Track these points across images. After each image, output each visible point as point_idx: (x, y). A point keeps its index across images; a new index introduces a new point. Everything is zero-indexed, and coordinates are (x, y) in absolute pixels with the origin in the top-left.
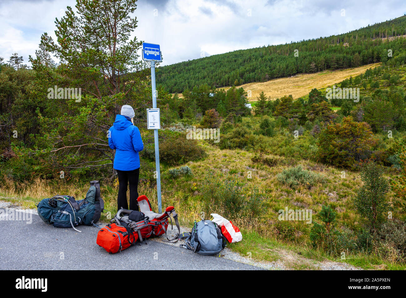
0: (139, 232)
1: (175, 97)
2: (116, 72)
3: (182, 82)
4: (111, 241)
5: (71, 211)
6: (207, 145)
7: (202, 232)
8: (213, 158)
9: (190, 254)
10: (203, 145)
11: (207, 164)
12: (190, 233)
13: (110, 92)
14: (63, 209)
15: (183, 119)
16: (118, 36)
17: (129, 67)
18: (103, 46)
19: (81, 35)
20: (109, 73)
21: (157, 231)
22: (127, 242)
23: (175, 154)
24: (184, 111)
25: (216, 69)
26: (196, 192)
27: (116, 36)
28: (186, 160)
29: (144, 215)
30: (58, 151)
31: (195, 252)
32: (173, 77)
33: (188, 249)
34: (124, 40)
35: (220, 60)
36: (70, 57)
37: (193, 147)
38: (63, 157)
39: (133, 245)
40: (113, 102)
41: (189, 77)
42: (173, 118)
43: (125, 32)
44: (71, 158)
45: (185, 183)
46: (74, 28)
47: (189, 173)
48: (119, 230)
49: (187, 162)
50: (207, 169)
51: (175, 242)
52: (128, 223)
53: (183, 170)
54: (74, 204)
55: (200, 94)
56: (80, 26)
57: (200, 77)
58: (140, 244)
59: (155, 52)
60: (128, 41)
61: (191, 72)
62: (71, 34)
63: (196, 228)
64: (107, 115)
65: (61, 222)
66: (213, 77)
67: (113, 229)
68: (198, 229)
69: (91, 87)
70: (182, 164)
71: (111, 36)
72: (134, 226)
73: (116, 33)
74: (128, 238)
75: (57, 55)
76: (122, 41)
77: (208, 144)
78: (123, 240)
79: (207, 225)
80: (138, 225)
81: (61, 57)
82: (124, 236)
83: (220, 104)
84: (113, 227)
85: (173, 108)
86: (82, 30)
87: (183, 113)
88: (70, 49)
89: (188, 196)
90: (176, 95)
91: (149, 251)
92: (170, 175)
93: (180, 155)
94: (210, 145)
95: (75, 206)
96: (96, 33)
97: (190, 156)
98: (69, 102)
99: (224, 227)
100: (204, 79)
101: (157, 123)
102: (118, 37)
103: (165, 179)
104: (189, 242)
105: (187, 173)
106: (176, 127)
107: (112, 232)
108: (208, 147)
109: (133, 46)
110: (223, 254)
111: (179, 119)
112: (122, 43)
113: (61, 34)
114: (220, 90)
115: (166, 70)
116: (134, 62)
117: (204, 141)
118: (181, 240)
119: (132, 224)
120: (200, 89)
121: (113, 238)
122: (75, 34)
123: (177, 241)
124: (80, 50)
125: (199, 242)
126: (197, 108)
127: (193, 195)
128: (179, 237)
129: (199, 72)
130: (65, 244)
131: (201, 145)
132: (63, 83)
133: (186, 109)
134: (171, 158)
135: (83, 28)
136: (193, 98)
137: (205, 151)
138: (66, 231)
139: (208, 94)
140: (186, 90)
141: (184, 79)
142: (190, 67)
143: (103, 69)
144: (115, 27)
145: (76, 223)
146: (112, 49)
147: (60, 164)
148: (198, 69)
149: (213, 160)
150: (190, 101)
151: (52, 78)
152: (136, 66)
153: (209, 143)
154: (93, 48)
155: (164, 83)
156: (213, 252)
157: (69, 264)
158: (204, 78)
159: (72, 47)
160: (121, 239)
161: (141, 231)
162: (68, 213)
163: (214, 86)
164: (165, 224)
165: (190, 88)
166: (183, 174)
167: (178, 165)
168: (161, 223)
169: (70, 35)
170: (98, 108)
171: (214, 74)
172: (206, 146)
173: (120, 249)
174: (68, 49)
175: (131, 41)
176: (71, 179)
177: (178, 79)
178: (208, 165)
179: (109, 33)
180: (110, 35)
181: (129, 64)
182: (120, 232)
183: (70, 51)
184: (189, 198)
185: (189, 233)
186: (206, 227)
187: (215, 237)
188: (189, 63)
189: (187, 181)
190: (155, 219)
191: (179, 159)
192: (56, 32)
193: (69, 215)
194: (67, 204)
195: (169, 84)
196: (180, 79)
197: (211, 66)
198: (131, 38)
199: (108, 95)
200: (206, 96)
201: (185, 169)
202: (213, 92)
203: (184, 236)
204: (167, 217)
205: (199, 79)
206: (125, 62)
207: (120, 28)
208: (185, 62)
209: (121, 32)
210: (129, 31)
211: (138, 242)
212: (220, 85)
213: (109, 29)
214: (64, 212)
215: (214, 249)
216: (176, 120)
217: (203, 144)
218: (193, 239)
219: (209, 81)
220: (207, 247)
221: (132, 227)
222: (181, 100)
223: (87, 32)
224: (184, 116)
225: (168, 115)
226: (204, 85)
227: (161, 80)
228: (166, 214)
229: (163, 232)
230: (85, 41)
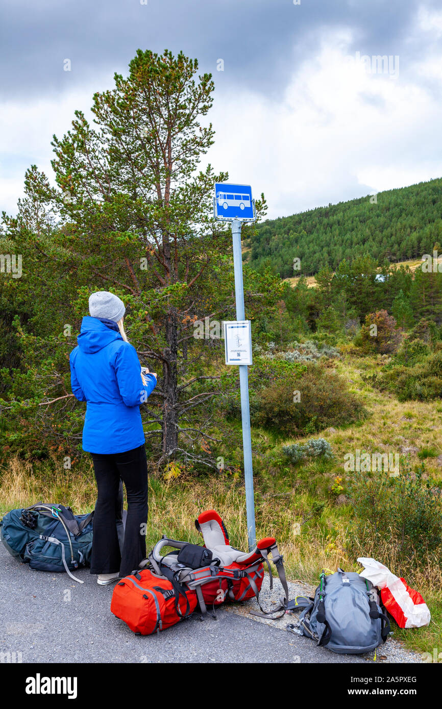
0: (200, 593)
1: (298, 285)
2: (170, 238)
3: (315, 253)
4: (138, 609)
5: (66, 538)
6: (369, 390)
7: (335, 600)
8: (382, 421)
9: (309, 648)
10: (359, 392)
11: (367, 434)
12: (311, 599)
13: (158, 280)
14: (49, 533)
15: (317, 334)
16: (174, 164)
17: (197, 227)
18: (145, 187)
19: (102, 167)
20: (157, 241)
21: (238, 591)
22: (173, 612)
23: (298, 410)
24: (318, 316)
25: (391, 221)
26: (342, 498)
27: (170, 163)
28: (320, 424)
29: (210, 554)
30: (54, 403)
31: (321, 644)
32: (297, 242)
33: (304, 635)
34: (186, 172)
35: (399, 201)
36: (80, 211)
37: (337, 397)
38: (63, 417)
39: (184, 620)
40: (163, 303)
41: (330, 240)
42: (294, 330)
43: (188, 155)
44: (78, 419)
45: (316, 477)
46: (88, 152)
47: (326, 455)
48: (156, 584)
49: (323, 429)
50: (368, 446)
51: (278, 619)
52: (176, 570)
53: (313, 447)
54: (70, 523)
55: (354, 277)
56: (100, 149)
57: (355, 240)
58: (202, 618)
59: (242, 201)
60: (195, 174)
61: (335, 230)
62: (82, 166)
63: (322, 590)
64: (151, 329)
65: (45, 560)
66: (385, 239)
67: (143, 582)
68: (327, 592)
69: (121, 272)
70: (312, 433)
71: (161, 166)
72: (188, 578)
73: (170, 159)
74: (176, 603)
75: (55, 209)
76: (182, 174)
77: (371, 389)
78: (164, 609)
79: (348, 585)
80: (197, 576)
81: (62, 211)
82: (167, 600)
83: (399, 299)
84: (144, 578)
85: (294, 308)
86: (103, 156)
87: (317, 320)
88: (79, 195)
89: (322, 507)
90: (301, 281)
91: (220, 635)
92: (286, 457)
93: (307, 414)
94: (375, 390)
95: (73, 527)
96: (131, 160)
97: (329, 417)
98: (77, 303)
99: (387, 590)
100: (364, 244)
101: (245, 351)
102: (174, 167)
103: (275, 466)
104: (308, 621)
105: (323, 453)
106: (300, 351)
107: (142, 589)
108: (372, 395)
109: (206, 185)
110: (384, 654)
111: (308, 333)
112: (183, 179)
113: (64, 165)
114: (398, 268)
115: (280, 227)
116: (206, 218)
117: (363, 382)
118: (290, 614)
119: (185, 573)
120: (355, 266)
121: (144, 601)
122: (91, 165)
123: (282, 616)
124: (98, 198)
125: (326, 623)
126: (349, 309)
127: (334, 503)
128: (285, 606)
129: (353, 230)
130: (49, 608)
131: (354, 390)
132: (65, 264)
133: (323, 311)
134: (289, 421)
135: (105, 151)
136: (340, 287)
137: (362, 404)
138: (54, 578)
139: (373, 278)
140: (324, 269)
141: (319, 245)
142: (333, 219)
143: (145, 234)
144: (170, 147)
145: (73, 564)
146: (163, 191)
147: (57, 430)
148: (350, 222)
149: (382, 426)
150: (332, 293)
151: (44, 255)
152: (210, 225)
153: (373, 387)
154: (125, 192)
155: (275, 256)
156: (360, 648)
157: (54, 653)
158: (364, 241)
159: (84, 191)
160: (160, 605)
161: (202, 590)
162: (57, 542)
163: (386, 260)
164: (255, 577)
165: (333, 264)
166: (312, 455)
167: (303, 435)
168: (246, 575)
169: (79, 168)
170: (132, 315)
171: (386, 232)
172: (366, 393)
173: (158, 626)
174: (76, 196)
175: (201, 173)
176: (79, 461)
177: (306, 247)
178: (370, 437)
179: (158, 159)
180: (158, 164)
181: (197, 221)
182: (158, 589)
183: (80, 202)
184: (326, 510)
185: (308, 600)
186: (346, 588)
187: (365, 613)
188: (331, 210)
189: (321, 472)
190: (235, 563)
191: (305, 421)
192: (53, 163)
193: (60, 545)
194: (57, 523)
195: (288, 257)
196: (311, 245)
197: (378, 216)
198: (201, 168)
199: (155, 286)
200: (367, 282)
201: (318, 445)
202: (384, 273)
203: (297, 604)
204: (260, 560)
205: (352, 244)
206: (188, 218)
207: (178, 148)
208: (321, 208)
209: (182, 157)
210: (198, 154)
211: (196, 614)
212: (399, 257)
213: (157, 151)
214: (51, 539)
215: (362, 641)
216: (300, 336)
217: (361, 389)
218: (314, 614)
219: (375, 249)
220: (344, 635)
221: (184, 580)
222: (312, 292)
223: (113, 160)
224: (319, 326)
225: (284, 324)
226: (363, 258)
227: (270, 249)
228: (258, 555)
229: (252, 594)
230: (109, 178)
